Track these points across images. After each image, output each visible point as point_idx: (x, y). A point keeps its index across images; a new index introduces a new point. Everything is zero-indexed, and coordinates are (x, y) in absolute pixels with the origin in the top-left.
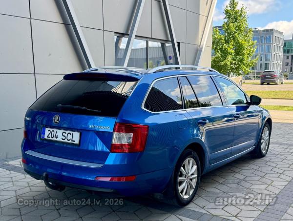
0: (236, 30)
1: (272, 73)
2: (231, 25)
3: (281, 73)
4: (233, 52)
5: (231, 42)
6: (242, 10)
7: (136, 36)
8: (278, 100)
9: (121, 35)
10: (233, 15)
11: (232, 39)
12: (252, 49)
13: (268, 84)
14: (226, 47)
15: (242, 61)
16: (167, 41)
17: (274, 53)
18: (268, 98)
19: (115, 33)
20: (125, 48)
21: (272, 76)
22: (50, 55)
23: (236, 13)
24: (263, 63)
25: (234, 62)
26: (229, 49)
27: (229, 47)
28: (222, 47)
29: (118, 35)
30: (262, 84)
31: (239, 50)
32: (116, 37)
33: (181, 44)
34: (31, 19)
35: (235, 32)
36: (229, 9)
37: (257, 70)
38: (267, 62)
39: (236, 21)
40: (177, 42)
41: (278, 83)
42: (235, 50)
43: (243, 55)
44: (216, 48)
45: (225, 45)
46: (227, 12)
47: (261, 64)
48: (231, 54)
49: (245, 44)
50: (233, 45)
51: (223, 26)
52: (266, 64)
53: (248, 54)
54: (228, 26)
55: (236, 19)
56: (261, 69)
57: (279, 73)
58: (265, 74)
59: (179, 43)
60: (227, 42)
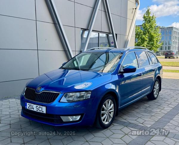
0: (150, 27)
1: (172, 52)
2: (147, 24)
3: (177, 52)
4: (147, 39)
5: (147, 34)
6: (153, 16)
7: (93, 30)
8: (174, 67)
9: (84, 30)
10: (148, 19)
11: (147, 32)
12: (159, 38)
13: (169, 58)
14: (144, 37)
15: (153, 44)
16: (110, 33)
17: (173, 40)
18: (169, 66)
19: (81, 28)
20: (86, 37)
21: (172, 54)
22: (46, 40)
23: (150, 18)
24: (167, 46)
25: (148, 45)
26: (145, 38)
27: (145, 36)
28: (142, 37)
29: (83, 30)
30: (166, 58)
31: (151, 39)
32: (81, 31)
33: (117, 35)
34: (36, 21)
35: (149, 29)
36: (146, 15)
37: (164, 50)
38: (169, 46)
39: (150, 22)
40: (115, 34)
41: (175, 58)
42: (149, 39)
43: (153, 41)
44: (138, 37)
45: (143, 35)
46: (144, 17)
47: (166, 47)
48: (147, 41)
49: (155, 35)
50: (148, 36)
51: (142, 25)
52: (169, 47)
53: (156, 41)
54: (145, 25)
55: (150, 21)
56: (166, 50)
57: (176, 52)
58: (167, 52)
59: (116, 35)
60: (145, 34)
